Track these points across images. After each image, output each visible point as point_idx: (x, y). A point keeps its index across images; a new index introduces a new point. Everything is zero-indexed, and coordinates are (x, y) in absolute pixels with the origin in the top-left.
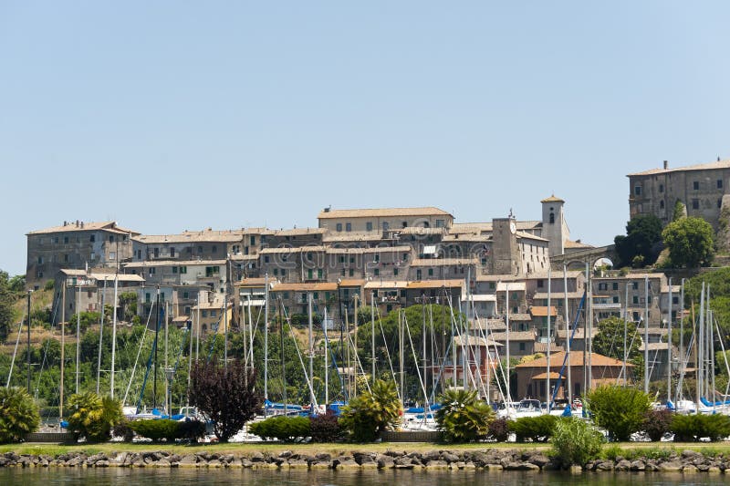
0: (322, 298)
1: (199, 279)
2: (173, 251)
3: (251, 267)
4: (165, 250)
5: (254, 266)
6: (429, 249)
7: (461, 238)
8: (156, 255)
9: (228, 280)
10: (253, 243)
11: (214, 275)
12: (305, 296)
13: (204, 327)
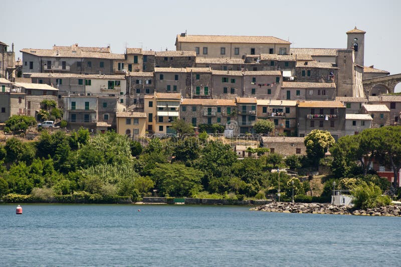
0: (224, 111)
1: (102, 90)
2: (64, 64)
3: (147, 82)
4: (57, 63)
5: (150, 82)
6: (287, 74)
7: (310, 65)
8: (49, 67)
9: (127, 93)
10: (136, 62)
11: (116, 88)
12: (210, 110)
13: (128, 131)
